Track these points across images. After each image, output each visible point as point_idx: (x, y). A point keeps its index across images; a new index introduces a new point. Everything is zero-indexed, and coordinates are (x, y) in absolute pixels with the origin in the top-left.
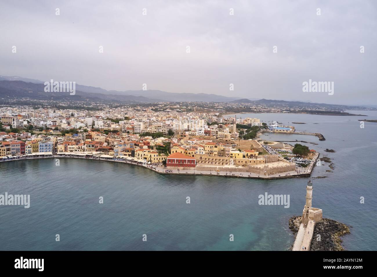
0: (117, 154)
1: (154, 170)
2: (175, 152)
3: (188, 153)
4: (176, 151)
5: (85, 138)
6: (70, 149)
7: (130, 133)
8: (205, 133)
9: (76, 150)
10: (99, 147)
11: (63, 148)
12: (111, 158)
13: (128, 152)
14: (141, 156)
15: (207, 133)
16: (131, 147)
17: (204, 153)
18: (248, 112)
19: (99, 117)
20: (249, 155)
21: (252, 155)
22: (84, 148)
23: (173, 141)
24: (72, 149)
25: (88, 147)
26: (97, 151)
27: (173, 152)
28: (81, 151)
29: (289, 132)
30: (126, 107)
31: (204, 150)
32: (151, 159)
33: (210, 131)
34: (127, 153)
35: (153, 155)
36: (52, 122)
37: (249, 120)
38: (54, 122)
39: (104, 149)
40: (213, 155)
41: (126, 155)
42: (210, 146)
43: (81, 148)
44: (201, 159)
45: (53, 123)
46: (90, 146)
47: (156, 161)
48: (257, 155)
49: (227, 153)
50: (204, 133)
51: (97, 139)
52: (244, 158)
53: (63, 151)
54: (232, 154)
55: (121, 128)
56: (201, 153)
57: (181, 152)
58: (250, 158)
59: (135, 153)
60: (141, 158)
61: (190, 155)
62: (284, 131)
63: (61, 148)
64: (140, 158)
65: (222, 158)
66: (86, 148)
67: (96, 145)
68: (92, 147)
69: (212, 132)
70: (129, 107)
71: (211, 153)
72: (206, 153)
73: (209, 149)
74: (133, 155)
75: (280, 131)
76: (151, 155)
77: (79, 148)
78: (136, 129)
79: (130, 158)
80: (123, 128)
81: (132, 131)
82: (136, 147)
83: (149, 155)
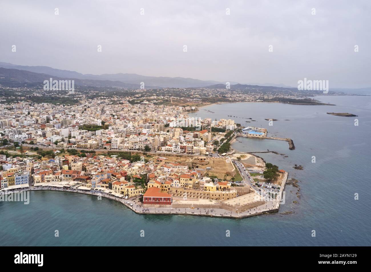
0: (95, 186)
1: (131, 208)
2: (151, 186)
3: (164, 186)
4: (153, 186)
5: (62, 164)
6: (47, 179)
7: (107, 148)
8: (181, 148)
9: (53, 180)
10: (76, 177)
11: (40, 179)
12: (89, 191)
13: (106, 183)
14: (119, 190)
15: (182, 148)
16: (108, 177)
17: (180, 185)
18: (224, 102)
19: (75, 126)
20: (222, 188)
21: (225, 188)
22: (61, 178)
23: (150, 167)
24: (48, 179)
25: (65, 177)
26: (74, 180)
27: (150, 186)
28: (58, 180)
29: (261, 136)
30: (103, 97)
31: (180, 183)
32: (128, 193)
33: (185, 146)
34: (105, 185)
35: (130, 189)
36: (27, 134)
37: (224, 121)
38: (29, 134)
39: (81, 179)
40: (188, 188)
41: (104, 187)
42: (185, 179)
43: (58, 178)
44: (177, 192)
45: (28, 136)
46: (67, 176)
47: (133, 195)
48: (230, 187)
49: (201, 186)
50: (179, 148)
51: (74, 166)
52: (218, 191)
53: (40, 181)
54: (206, 188)
55: (98, 143)
56: (177, 186)
57: (158, 187)
58: (223, 190)
59: (113, 185)
60: (119, 192)
61: (166, 189)
62: (257, 135)
63: (38, 179)
65: (196, 192)
66: (63, 178)
67: (73, 174)
68: (69, 176)
69: (188, 147)
70: (105, 98)
71: (186, 185)
72: (181, 186)
73: (184, 182)
74: (110, 187)
75: (253, 136)
76: (128, 190)
77: (56, 178)
78: (113, 145)
79: (107, 191)
80: (100, 143)
81: (109, 147)
82: (114, 177)
83: (126, 189)
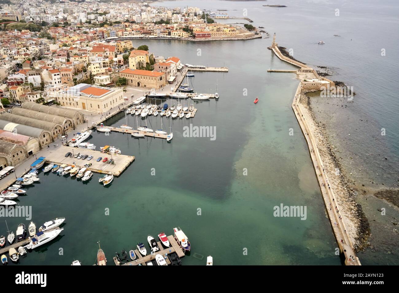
0: (159, 35)
2: (196, 31)
3: (202, 31)
5: (125, 27)
6: (125, 34)
9: (129, 35)
10: (143, 32)
11: (121, 34)
12: (157, 37)
16: (164, 30)
17: (209, 30)
20: (232, 30)
21: (233, 30)
24: (126, 34)
26: (142, 34)
28: (132, 35)
32: (183, 35)
33: (188, 19)
34: (165, 34)
35: (183, 33)
39: (146, 33)
41: (165, 35)
42: (212, 26)
46: (137, 32)
47: (185, 37)
49: (221, 29)
50: (184, 20)
54: (224, 30)
56: (207, 31)
57: (199, 31)
62: (222, 17)
64: (176, 36)
65: (219, 32)
66: (134, 33)
67: (141, 31)
71: (213, 30)
73: (212, 28)
74: (170, 34)
75: (220, 17)
79: (169, 36)
82: (168, 30)
83: (181, 33)
